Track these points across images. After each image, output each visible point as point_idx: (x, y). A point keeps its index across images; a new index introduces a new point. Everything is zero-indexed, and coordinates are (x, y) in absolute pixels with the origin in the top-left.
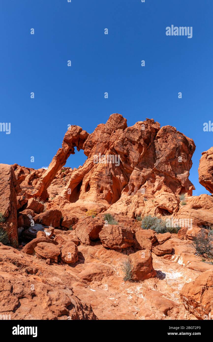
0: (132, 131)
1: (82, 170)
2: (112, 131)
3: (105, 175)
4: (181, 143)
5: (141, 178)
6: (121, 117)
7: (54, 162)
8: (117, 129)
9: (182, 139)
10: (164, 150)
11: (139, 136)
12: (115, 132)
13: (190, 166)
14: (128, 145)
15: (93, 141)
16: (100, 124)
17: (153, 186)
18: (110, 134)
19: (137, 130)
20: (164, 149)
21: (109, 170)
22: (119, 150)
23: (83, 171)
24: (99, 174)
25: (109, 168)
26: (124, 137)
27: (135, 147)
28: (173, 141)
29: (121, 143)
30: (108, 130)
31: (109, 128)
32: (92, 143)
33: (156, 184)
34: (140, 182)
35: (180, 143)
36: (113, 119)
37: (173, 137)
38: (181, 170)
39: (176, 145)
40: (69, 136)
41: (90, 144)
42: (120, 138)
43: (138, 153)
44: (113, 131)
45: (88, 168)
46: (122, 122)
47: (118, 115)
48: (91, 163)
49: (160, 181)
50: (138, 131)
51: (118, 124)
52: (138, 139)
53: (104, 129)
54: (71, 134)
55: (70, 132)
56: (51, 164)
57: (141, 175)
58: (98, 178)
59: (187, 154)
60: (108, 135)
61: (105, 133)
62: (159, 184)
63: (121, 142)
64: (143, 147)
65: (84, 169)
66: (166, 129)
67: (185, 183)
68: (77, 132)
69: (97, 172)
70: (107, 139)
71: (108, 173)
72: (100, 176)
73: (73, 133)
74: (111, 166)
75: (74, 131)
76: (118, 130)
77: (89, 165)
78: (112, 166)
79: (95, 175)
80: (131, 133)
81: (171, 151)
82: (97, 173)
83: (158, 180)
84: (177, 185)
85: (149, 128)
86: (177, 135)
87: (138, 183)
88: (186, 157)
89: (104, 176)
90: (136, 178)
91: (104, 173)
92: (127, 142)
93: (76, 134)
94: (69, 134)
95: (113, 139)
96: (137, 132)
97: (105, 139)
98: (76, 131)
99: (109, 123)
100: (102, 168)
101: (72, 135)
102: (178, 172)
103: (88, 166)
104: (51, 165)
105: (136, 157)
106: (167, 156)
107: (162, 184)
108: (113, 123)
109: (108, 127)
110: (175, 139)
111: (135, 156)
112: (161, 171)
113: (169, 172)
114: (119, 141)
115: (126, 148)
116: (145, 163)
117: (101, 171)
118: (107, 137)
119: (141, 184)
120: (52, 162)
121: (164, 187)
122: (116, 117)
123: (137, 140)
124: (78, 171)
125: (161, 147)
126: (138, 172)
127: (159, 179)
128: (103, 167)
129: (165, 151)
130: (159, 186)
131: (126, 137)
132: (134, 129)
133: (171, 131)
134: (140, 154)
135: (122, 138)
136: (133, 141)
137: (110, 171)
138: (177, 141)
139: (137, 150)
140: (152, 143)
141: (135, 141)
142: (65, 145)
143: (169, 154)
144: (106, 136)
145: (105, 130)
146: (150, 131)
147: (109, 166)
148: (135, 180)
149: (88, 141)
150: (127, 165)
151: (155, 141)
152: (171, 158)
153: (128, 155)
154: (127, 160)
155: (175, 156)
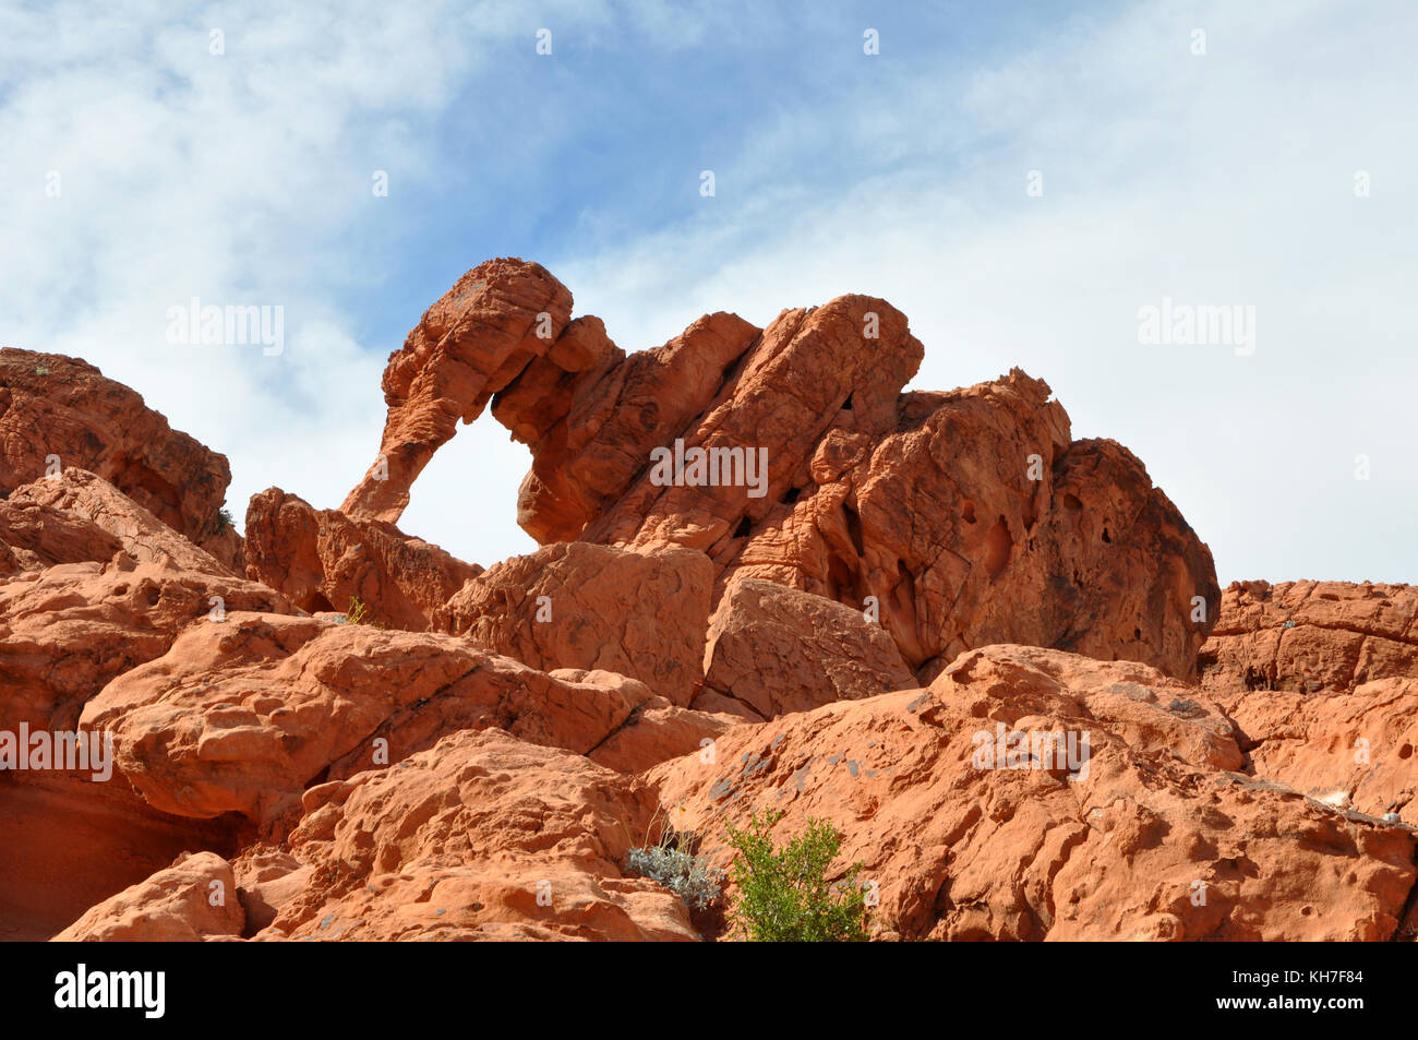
2: (836, 394)
6: (902, 326)
7: (390, 481)
8: (864, 393)
9: (1182, 539)
10: (1095, 581)
12: (847, 405)
14: (935, 514)
15: (667, 409)
18: (818, 411)
19: (1000, 438)
20: (1096, 574)
30: (811, 381)
31: (816, 371)
32: (657, 419)
37: (1138, 520)
40: (498, 328)
41: (643, 421)
42: (897, 460)
43: (980, 572)
46: (901, 360)
50: (1002, 447)
52: (995, 490)
53: (778, 369)
54: (520, 322)
55: (510, 301)
60: (803, 411)
61: (783, 390)
64: (1013, 543)
70: (790, 432)
76: (872, 399)
86: (1157, 510)
88: (1183, 644)
94: (502, 318)
96: (998, 453)
99: (820, 343)
101: (524, 327)
105: (967, 592)
109: (810, 360)
111: (965, 583)
114: (892, 474)
115: (922, 525)
123: (991, 496)
125: (1084, 563)
129: (1100, 589)
134: (993, 578)
136: (966, 498)
138: (1157, 547)
140: (1043, 526)
141: (981, 501)
144: (791, 413)
145: (792, 376)
149: (630, 404)
150: (897, 623)
151: (1056, 518)
152: (1119, 635)
153: (922, 569)
154: (899, 596)
155: (1138, 632)
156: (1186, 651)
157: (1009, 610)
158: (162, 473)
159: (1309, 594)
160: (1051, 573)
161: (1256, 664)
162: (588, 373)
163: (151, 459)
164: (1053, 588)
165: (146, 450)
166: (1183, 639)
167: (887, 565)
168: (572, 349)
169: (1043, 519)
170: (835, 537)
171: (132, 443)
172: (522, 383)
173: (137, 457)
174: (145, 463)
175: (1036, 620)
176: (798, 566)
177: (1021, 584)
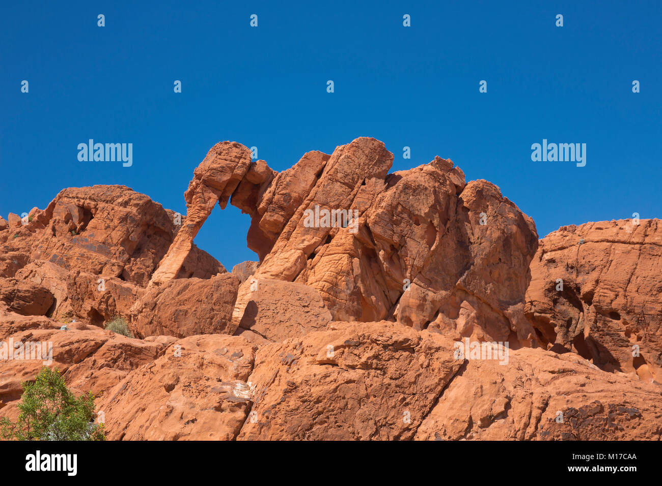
0: (414, 191)
1: (282, 273)
2: (358, 179)
3: (344, 292)
4: (514, 228)
5: (428, 306)
6: (382, 147)
7: (183, 241)
8: (370, 177)
9: (516, 218)
10: (478, 241)
11: (430, 205)
12: (364, 184)
13: (528, 284)
14: (402, 224)
15: (294, 195)
16: (313, 151)
17: (453, 326)
18: (352, 188)
19: (426, 189)
20: (478, 238)
21: (353, 279)
22: (382, 234)
23: (283, 275)
24: (332, 288)
25: (355, 275)
26: (395, 203)
27: (419, 230)
28: (497, 220)
29: (387, 218)
30: (347, 175)
31: (349, 171)
32: (290, 199)
33: (461, 322)
34: (425, 315)
35: (511, 229)
36: (361, 151)
37: (495, 212)
38: (508, 292)
39: (503, 232)
40: (222, 172)
41: (285, 201)
42: (383, 204)
43: (424, 245)
44: (360, 181)
45: (293, 269)
46: (384, 162)
47: (376, 143)
48: (299, 257)
49: (469, 315)
50: (428, 192)
51: (375, 165)
52: (427, 211)
53: (334, 173)
54: (230, 168)
55: (225, 160)
56: (177, 246)
57: (429, 298)
58: (329, 298)
59: (523, 255)
60: (346, 189)
61: (337, 181)
62: (467, 323)
63: (386, 214)
64: (437, 231)
65: (284, 270)
66: (482, 190)
67: (518, 323)
68: (244, 164)
69: (325, 283)
70: (341, 198)
71: (353, 287)
72: (332, 293)
73: (235, 166)
74: (358, 269)
75: (237, 160)
76: (373, 179)
77: (297, 260)
78: (360, 271)
79: (322, 290)
80: (412, 195)
81: (493, 246)
82: (327, 284)
83: (464, 313)
84: (500, 326)
85: (448, 187)
86: (504, 207)
87: (422, 317)
88: (522, 262)
89: (342, 295)
90: (417, 305)
91: (342, 285)
92: (401, 215)
93: (245, 170)
94: (223, 167)
95: (363, 202)
96: (426, 195)
97: (336, 197)
98: (242, 160)
99: (349, 160)
100: (337, 273)
101: (232, 169)
102: (502, 295)
103: (295, 264)
104: (174, 249)
105: (419, 254)
106: (486, 257)
107: (474, 322)
108: (362, 162)
109: (346, 167)
110: (502, 218)
111: (419, 251)
112: (472, 291)
113: (488, 295)
114: (382, 210)
115: (397, 229)
116: (436, 271)
117: (334, 280)
118: (342, 194)
119: (427, 319)
120: (179, 241)
121: (478, 331)
122: (371, 146)
123: (425, 213)
124: (272, 275)
125: (473, 234)
126: (423, 290)
127: (466, 311)
128: (340, 270)
129: (480, 244)
130: (468, 326)
131: (399, 203)
132: (418, 186)
133: (492, 196)
134: (430, 247)
135: (391, 205)
136: (414, 215)
137: (355, 282)
138: (505, 223)
139: (423, 238)
140: (453, 221)
141: (421, 216)
142: (206, 195)
143: (489, 253)
144: (341, 190)
145: (339, 175)
146: (450, 192)
147: (353, 270)
148: (414, 310)
149: (279, 194)
150: (394, 271)
151: (458, 217)
152: (492, 262)
153: (400, 247)
154: (393, 259)
155: (500, 259)
156: (524, 264)
157: (441, 259)
158: (163, 228)
159: (591, 228)
160: (458, 241)
161: (570, 261)
162: (263, 183)
163: (157, 223)
164: (459, 247)
165: (154, 219)
166: (522, 259)
167: (385, 248)
168: (254, 175)
169: (452, 219)
170: (362, 239)
171: (148, 218)
172: (239, 191)
173: (151, 223)
174: (155, 225)
175: (453, 261)
176: (348, 253)
177: (445, 247)
